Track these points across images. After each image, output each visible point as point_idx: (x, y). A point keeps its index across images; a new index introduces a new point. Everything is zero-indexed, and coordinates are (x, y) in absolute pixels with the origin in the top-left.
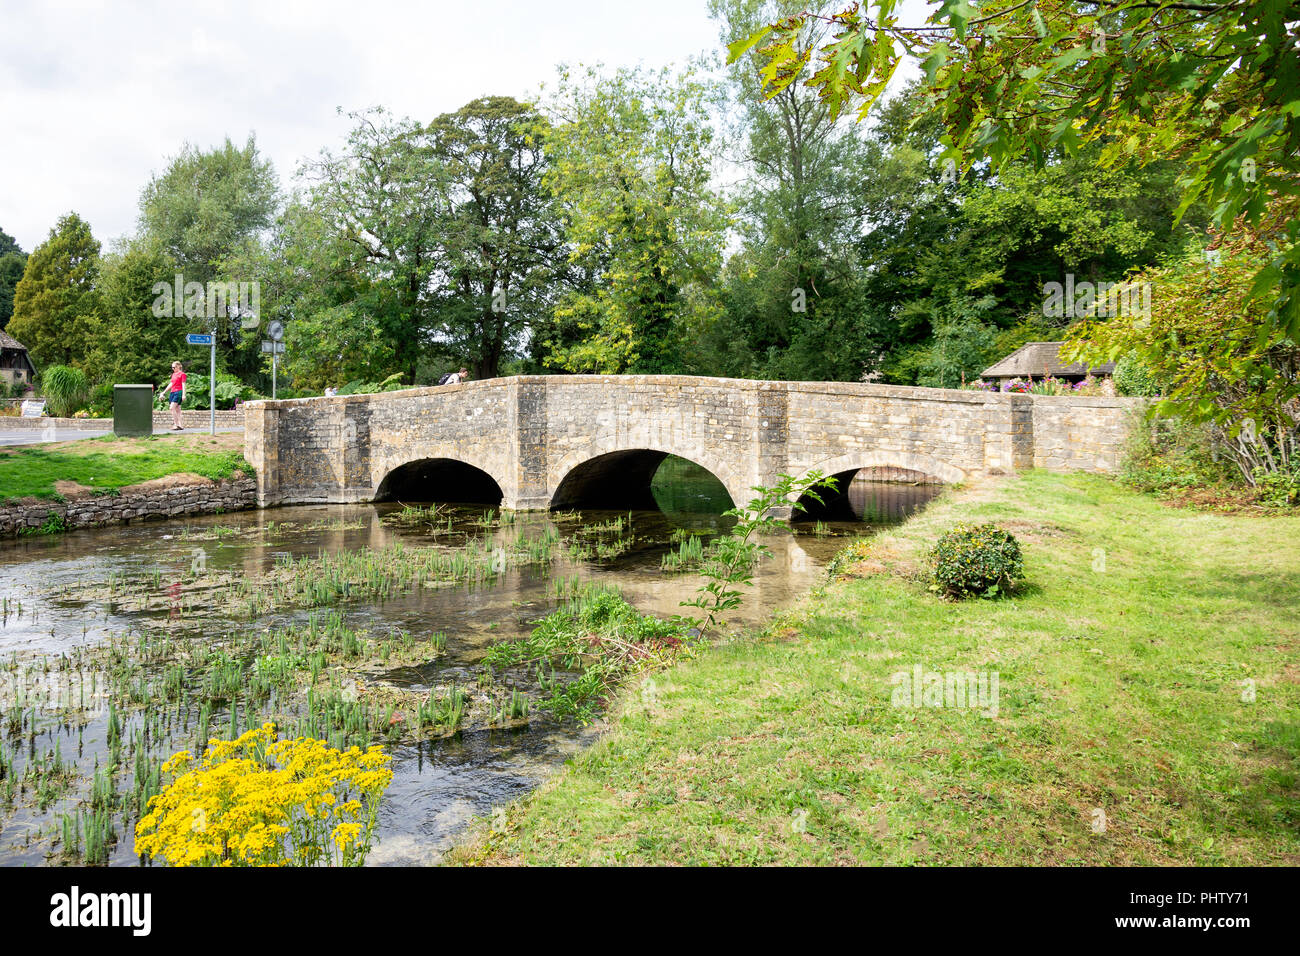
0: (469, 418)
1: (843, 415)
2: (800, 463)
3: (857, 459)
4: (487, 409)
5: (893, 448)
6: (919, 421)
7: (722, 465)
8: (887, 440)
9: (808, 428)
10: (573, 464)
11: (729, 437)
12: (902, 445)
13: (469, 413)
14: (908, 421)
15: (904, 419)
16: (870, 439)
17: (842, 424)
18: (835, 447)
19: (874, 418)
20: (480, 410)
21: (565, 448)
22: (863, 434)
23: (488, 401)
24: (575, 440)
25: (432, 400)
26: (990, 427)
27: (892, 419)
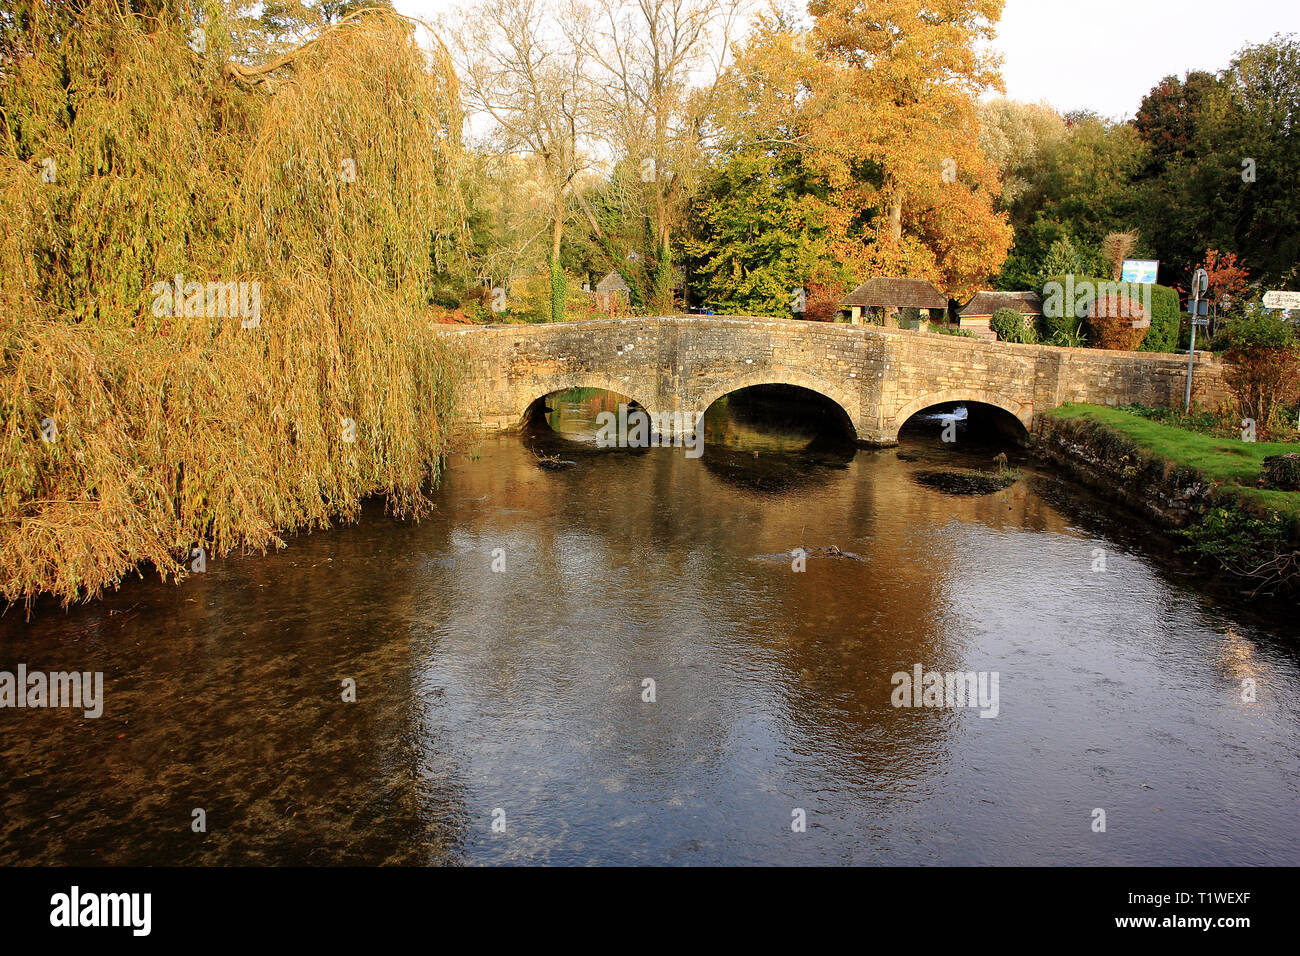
1: (940, 362)
2: (906, 397)
3: (949, 394)
4: (637, 346)
5: (973, 386)
7: (846, 397)
8: (970, 381)
9: (914, 370)
11: (853, 375)
14: (985, 367)
16: (957, 379)
17: (939, 367)
18: (934, 384)
19: (962, 365)
20: (632, 346)
25: (582, 336)
26: (1041, 375)
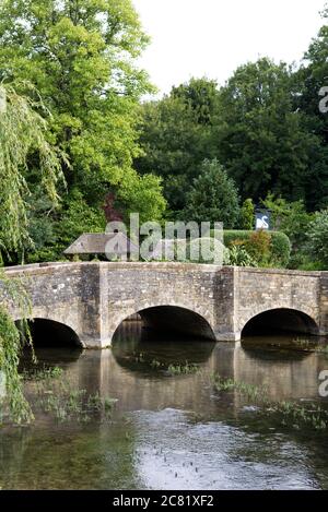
0: (55, 291)
2: (244, 309)
3: (270, 305)
4: (67, 285)
5: (285, 299)
6: (295, 285)
7: (207, 312)
8: (282, 295)
10: (124, 316)
11: (211, 296)
12: (288, 298)
13: (55, 287)
15: (289, 284)
16: (275, 295)
17: (263, 287)
18: (260, 300)
19: (277, 284)
20: (63, 285)
21: (119, 307)
22: (272, 292)
23: (68, 279)
24: (125, 302)
27: (285, 285)
